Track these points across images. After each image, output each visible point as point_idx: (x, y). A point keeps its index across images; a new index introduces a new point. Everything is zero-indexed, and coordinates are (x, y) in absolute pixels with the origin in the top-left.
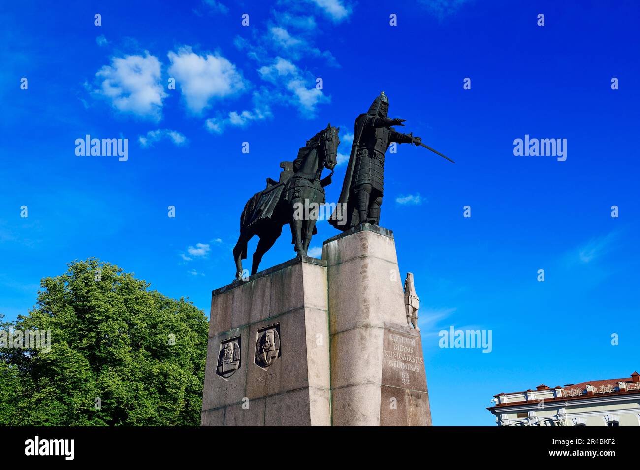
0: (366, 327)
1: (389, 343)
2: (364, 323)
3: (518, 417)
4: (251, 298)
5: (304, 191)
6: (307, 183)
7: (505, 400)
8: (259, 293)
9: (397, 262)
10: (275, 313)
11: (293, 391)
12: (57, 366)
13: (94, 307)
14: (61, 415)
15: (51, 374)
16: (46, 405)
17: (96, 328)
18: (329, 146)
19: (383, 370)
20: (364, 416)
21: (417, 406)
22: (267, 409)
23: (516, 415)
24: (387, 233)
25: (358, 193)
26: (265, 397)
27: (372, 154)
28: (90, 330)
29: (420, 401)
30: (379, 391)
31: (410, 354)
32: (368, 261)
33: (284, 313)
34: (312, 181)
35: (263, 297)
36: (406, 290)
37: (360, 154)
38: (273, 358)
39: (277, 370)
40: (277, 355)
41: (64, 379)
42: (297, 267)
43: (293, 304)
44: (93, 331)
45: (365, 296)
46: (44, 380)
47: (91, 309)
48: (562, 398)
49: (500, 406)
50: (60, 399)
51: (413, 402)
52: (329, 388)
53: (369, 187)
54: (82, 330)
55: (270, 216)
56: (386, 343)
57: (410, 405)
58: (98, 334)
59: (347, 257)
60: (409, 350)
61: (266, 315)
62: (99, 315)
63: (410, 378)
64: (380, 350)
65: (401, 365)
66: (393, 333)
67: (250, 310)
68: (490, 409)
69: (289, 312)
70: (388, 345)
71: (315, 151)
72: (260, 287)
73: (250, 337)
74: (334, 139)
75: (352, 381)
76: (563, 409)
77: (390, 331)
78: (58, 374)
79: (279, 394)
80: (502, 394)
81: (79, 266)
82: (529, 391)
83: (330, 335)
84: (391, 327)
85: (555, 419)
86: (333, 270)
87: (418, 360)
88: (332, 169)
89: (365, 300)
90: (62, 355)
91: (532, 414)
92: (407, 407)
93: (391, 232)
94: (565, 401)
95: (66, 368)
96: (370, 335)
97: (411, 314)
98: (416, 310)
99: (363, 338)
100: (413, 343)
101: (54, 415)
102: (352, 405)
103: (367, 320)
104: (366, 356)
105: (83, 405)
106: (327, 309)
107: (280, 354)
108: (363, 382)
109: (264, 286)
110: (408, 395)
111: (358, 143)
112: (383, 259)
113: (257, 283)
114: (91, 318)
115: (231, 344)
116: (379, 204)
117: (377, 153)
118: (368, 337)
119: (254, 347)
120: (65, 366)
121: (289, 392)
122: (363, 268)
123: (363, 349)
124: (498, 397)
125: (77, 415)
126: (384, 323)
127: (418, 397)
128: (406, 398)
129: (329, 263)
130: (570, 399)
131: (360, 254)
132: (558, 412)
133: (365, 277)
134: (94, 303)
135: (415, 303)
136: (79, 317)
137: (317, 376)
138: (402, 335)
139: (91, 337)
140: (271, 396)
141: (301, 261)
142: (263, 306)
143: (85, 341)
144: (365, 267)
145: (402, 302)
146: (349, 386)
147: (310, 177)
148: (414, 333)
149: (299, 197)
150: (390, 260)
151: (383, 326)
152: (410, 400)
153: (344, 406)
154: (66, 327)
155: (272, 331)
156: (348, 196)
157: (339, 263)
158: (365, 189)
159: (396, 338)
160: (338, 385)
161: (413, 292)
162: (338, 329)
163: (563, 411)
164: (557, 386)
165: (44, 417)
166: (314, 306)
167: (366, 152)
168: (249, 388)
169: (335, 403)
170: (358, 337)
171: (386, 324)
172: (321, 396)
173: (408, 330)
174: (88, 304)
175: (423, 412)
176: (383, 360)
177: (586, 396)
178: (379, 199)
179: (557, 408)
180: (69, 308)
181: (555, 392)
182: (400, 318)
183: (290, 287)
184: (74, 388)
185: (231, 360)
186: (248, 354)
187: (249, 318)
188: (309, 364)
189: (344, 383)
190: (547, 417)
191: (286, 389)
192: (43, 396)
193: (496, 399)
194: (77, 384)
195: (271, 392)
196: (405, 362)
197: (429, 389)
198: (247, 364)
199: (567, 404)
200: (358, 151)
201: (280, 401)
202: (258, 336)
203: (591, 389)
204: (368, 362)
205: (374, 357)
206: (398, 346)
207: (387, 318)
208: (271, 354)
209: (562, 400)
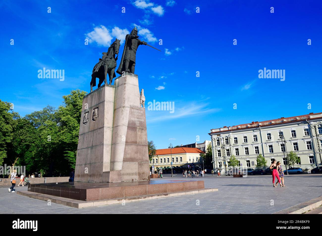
0: (124, 107)
1: (132, 112)
2: (123, 106)
3: (217, 136)
4: (92, 99)
5: (108, 62)
6: (109, 59)
7: (214, 131)
8: (94, 97)
9: (138, 85)
10: (98, 103)
11: (100, 128)
12: (68, 123)
13: (78, 104)
14: (70, 137)
15: (66, 125)
16: (66, 134)
17: (79, 111)
18: (116, 46)
19: (129, 121)
20: (121, 136)
21: (142, 132)
22: (94, 134)
23: (217, 135)
24: (135, 76)
25: (125, 62)
26: (94, 130)
27: (130, 49)
28: (77, 112)
29: (143, 131)
30: (127, 128)
31: (140, 116)
32: (126, 85)
33: (100, 103)
34: (111, 59)
35: (95, 98)
36: (141, 95)
37: (127, 49)
38: (96, 118)
39: (97, 122)
40: (97, 117)
41: (70, 126)
42: (104, 87)
43: (102, 100)
44: (78, 112)
45: (124, 97)
46: (65, 127)
47: (77, 105)
48: (230, 130)
49: (212, 133)
50: (70, 133)
51: (140, 131)
52: (112, 127)
53: (129, 60)
54: (75, 112)
55: (97, 71)
56: (131, 112)
57: (139, 132)
58: (80, 113)
59: (120, 84)
60: (140, 115)
61: (95, 104)
62: (79, 107)
63: (139, 124)
64: (128, 114)
65: (136, 119)
66: (134, 109)
67: (92, 102)
68: (209, 134)
69: (101, 103)
70: (131, 113)
71: (112, 48)
72: (94, 95)
73: (91, 111)
74: (118, 44)
75: (118, 125)
76: (231, 133)
77: (132, 108)
78: (68, 125)
79: (97, 129)
80: (213, 129)
81: (74, 92)
82: (221, 128)
83: (114, 110)
84: (133, 107)
85: (228, 136)
86: (117, 88)
87: (143, 117)
88: (118, 54)
89: (124, 98)
90: (69, 119)
91: (221, 135)
92: (138, 133)
93: (137, 75)
94: (231, 131)
95: (70, 123)
96: (125, 110)
97: (141, 103)
98: (144, 101)
99: (122, 111)
100: (142, 112)
101: (68, 137)
102: (117, 132)
103: (124, 105)
104: (123, 117)
105: (76, 134)
106: (114, 102)
107: (98, 117)
108: (121, 125)
109: (95, 95)
110: (138, 129)
111: (126, 45)
112: (132, 85)
113: (94, 94)
114: (77, 108)
115: (87, 114)
116: (134, 66)
117: (132, 48)
118: (124, 111)
119: (92, 114)
120: (70, 122)
121: (99, 129)
122: (124, 87)
123: (122, 114)
124: (211, 130)
125: (74, 137)
126: (130, 106)
127: (143, 129)
128: (138, 130)
129: (116, 86)
130: (233, 130)
131: (124, 83)
132: (229, 134)
133: (125, 91)
134: (78, 103)
135: (144, 99)
136: (74, 108)
137: (108, 123)
138: (137, 109)
139: (78, 114)
140: (95, 130)
141: (105, 86)
142: (95, 101)
143: (76, 115)
144: (125, 87)
145: (139, 99)
146: (117, 126)
147: (110, 57)
148: (143, 109)
149: (106, 64)
150: (135, 85)
151: (130, 107)
152: (139, 131)
153: (115, 133)
154: (70, 111)
155: (96, 109)
156: (123, 63)
157: (118, 86)
158: (127, 61)
159: (135, 110)
160: (115, 126)
161: (143, 95)
162: (116, 108)
163: (231, 134)
164: (229, 126)
165: (65, 138)
166: (109, 100)
167: (128, 48)
168: (90, 128)
169: (113, 132)
170: (121, 110)
171: (131, 106)
172: (109, 130)
173: (140, 108)
174: (76, 104)
175: (144, 134)
176: (129, 118)
177: (238, 129)
178: (134, 64)
179: (229, 133)
180: (71, 105)
181: (229, 128)
182: (138, 104)
183: (102, 95)
184: (74, 129)
185: (86, 119)
186: (90, 117)
187: (91, 105)
188: (105, 120)
189: (116, 125)
190: (226, 136)
191: (99, 128)
192: (64, 131)
193: (211, 131)
194: (74, 128)
195: (95, 129)
196: (138, 118)
197: (147, 127)
198: (90, 120)
199: (232, 132)
200: (126, 48)
201: (97, 132)
202: (93, 111)
203: (239, 127)
204: (123, 119)
205: (126, 117)
206: (135, 113)
207: (132, 104)
208: (96, 116)
209: (231, 130)
